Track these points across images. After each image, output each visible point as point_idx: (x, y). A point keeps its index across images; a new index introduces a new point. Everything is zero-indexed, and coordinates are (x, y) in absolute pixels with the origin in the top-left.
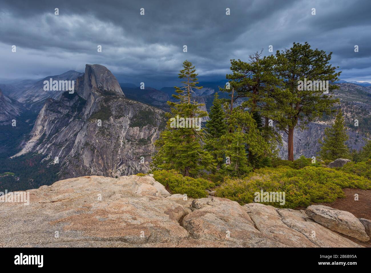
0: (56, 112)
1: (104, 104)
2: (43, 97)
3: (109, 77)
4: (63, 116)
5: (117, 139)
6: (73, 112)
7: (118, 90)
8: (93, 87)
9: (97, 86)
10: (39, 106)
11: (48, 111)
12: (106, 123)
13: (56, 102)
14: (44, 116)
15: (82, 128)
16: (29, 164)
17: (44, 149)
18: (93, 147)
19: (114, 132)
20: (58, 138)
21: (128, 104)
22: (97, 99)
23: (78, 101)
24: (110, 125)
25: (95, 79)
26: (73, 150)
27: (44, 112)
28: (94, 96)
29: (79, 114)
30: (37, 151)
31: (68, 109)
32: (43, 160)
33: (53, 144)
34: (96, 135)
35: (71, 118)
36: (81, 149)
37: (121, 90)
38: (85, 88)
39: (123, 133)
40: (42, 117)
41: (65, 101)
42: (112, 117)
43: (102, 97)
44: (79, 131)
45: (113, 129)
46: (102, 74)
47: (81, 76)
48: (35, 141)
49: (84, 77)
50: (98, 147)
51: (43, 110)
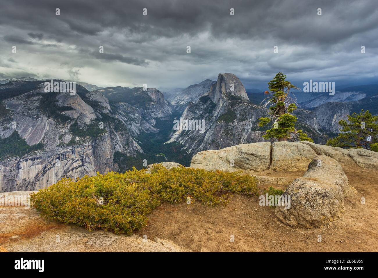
0: (194, 113)
1: (230, 108)
2: (186, 101)
3: (237, 83)
4: (198, 116)
5: (239, 140)
6: (205, 113)
7: (244, 95)
8: (222, 92)
9: (226, 91)
10: (184, 107)
11: (189, 112)
12: (230, 125)
13: (195, 105)
14: (186, 116)
15: (211, 127)
16: (174, 150)
17: (184, 141)
18: (217, 144)
19: (237, 134)
20: (193, 134)
21: (252, 108)
22: (225, 104)
23: (210, 104)
24: (234, 127)
25: (225, 86)
26: (202, 144)
27: (186, 112)
28: (222, 100)
29: (209, 115)
30: (179, 141)
31: (202, 111)
32: (182, 149)
33: (190, 138)
34: (221, 135)
35: (204, 118)
36: (209, 145)
37: (247, 95)
38: (216, 94)
39: (245, 135)
40: (185, 116)
41: (201, 105)
42: (236, 120)
43: (230, 101)
44: (208, 130)
45: (236, 131)
46: (231, 81)
47: (214, 83)
48: (179, 134)
49: (216, 85)
50: (221, 145)
51: (186, 110)
